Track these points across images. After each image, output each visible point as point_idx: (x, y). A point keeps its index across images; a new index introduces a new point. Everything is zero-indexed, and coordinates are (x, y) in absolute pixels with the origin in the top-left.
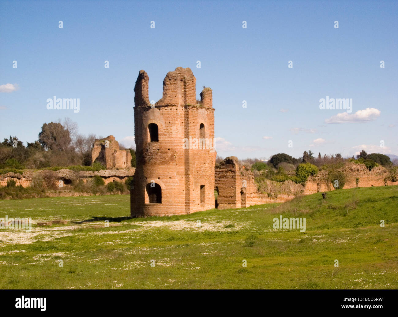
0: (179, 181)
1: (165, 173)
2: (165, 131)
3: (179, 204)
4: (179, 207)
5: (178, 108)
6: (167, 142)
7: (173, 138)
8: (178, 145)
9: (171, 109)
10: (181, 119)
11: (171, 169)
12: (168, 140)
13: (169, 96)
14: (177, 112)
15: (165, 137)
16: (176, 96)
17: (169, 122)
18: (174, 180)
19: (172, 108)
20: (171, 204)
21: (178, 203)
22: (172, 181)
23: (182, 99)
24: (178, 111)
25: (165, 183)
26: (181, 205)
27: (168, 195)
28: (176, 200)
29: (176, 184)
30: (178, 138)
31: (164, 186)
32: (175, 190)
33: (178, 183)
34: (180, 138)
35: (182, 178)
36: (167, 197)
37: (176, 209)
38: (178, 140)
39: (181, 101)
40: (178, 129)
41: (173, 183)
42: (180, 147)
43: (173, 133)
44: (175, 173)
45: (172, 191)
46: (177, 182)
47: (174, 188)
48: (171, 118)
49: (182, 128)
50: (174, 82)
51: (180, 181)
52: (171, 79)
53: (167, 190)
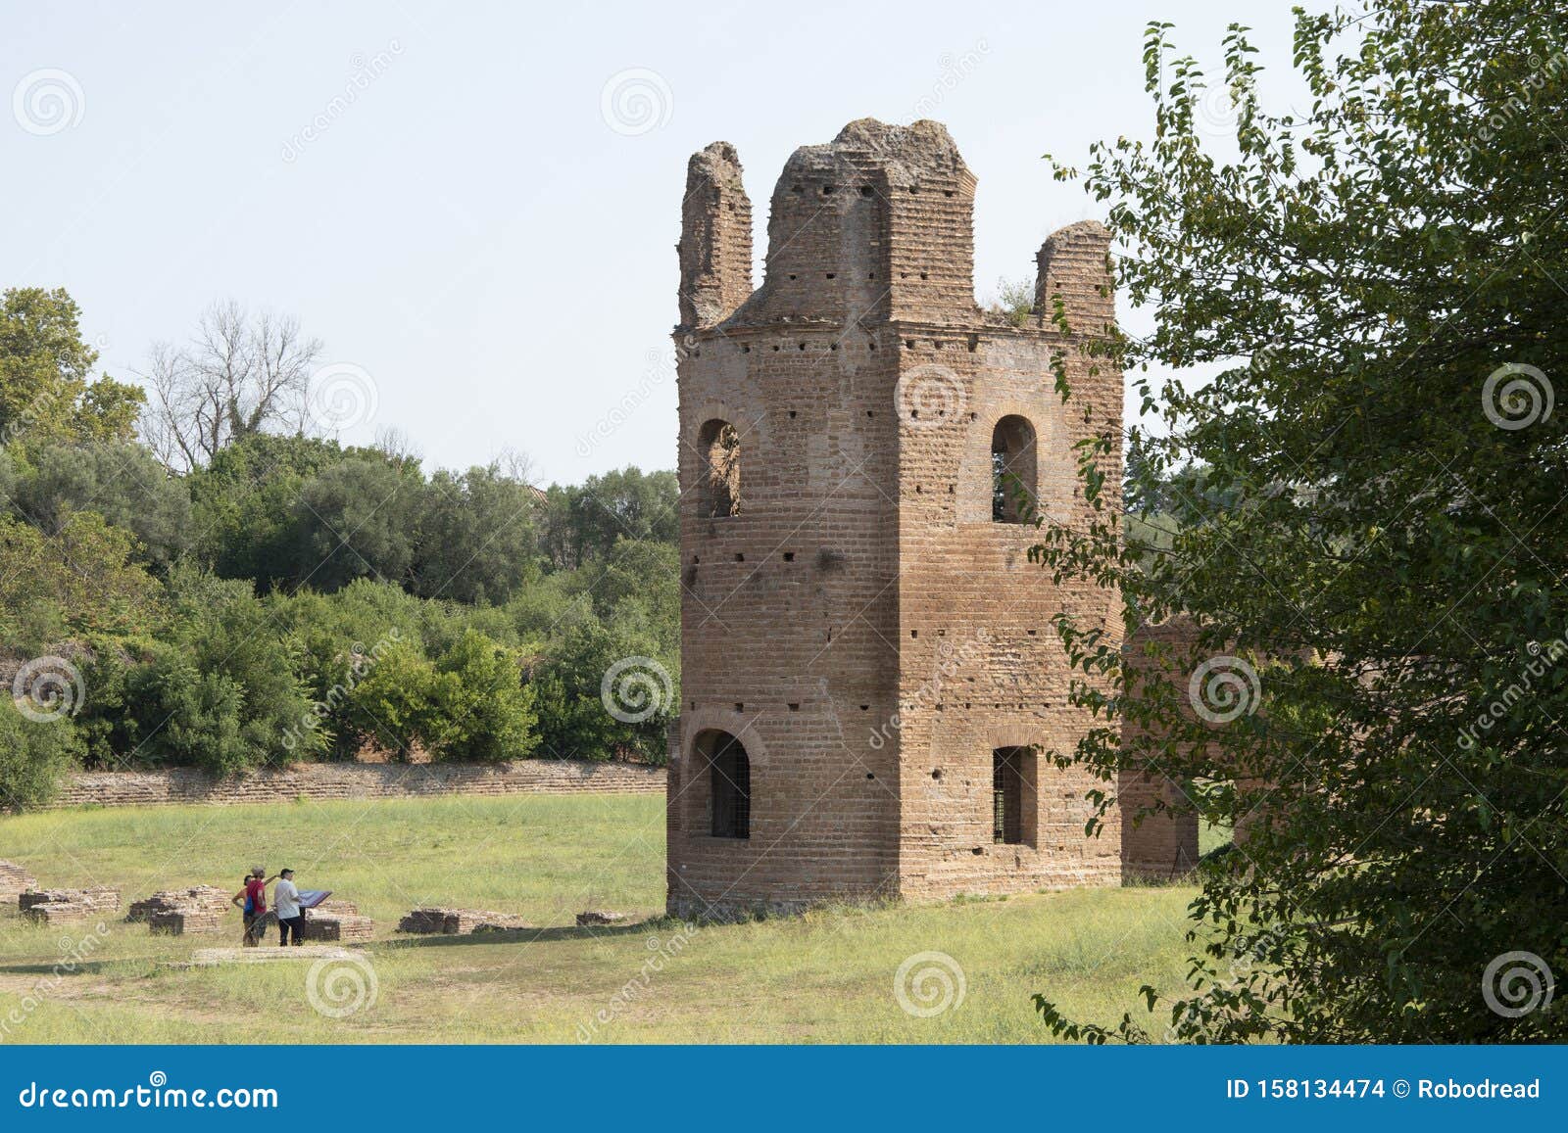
0: (843, 723)
1: (765, 682)
2: (771, 462)
3: (843, 845)
4: (839, 862)
5: (841, 339)
6: (782, 518)
7: (810, 495)
8: (841, 535)
9: (802, 347)
10: (858, 397)
11: (798, 657)
12: (787, 510)
13: (793, 277)
14: (833, 358)
15: (768, 490)
16: (830, 276)
17: (793, 414)
18: (815, 717)
19: (809, 338)
20: (793, 845)
21: (835, 837)
22: (805, 723)
23: (870, 290)
24: (843, 353)
25: (767, 731)
26: (855, 854)
27: (781, 796)
28: (825, 825)
29: (826, 738)
30: (841, 496)
31: (765, 750)
32: (820, 769)
33: (840, 734)
34: (852, 496)
35: (865, 708)
36: (777, 805)
37: (821, 872)
38: (838, 507)
39: (857, 303)
40: (842, 445)
41: (807, 734)
42: (855, 543)
43: (813, 471)
44: (823, 684)
45: (802, 777)
46: (835, 730)
47: (812, 758)
48: (801, 394)
49: (866, 446)
50: (823, 201)
51: (851, 725)
52: (803, 184)
53: (777, 768)
